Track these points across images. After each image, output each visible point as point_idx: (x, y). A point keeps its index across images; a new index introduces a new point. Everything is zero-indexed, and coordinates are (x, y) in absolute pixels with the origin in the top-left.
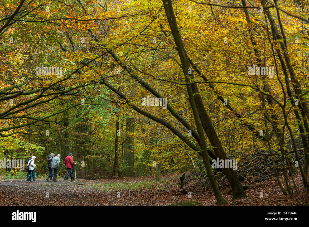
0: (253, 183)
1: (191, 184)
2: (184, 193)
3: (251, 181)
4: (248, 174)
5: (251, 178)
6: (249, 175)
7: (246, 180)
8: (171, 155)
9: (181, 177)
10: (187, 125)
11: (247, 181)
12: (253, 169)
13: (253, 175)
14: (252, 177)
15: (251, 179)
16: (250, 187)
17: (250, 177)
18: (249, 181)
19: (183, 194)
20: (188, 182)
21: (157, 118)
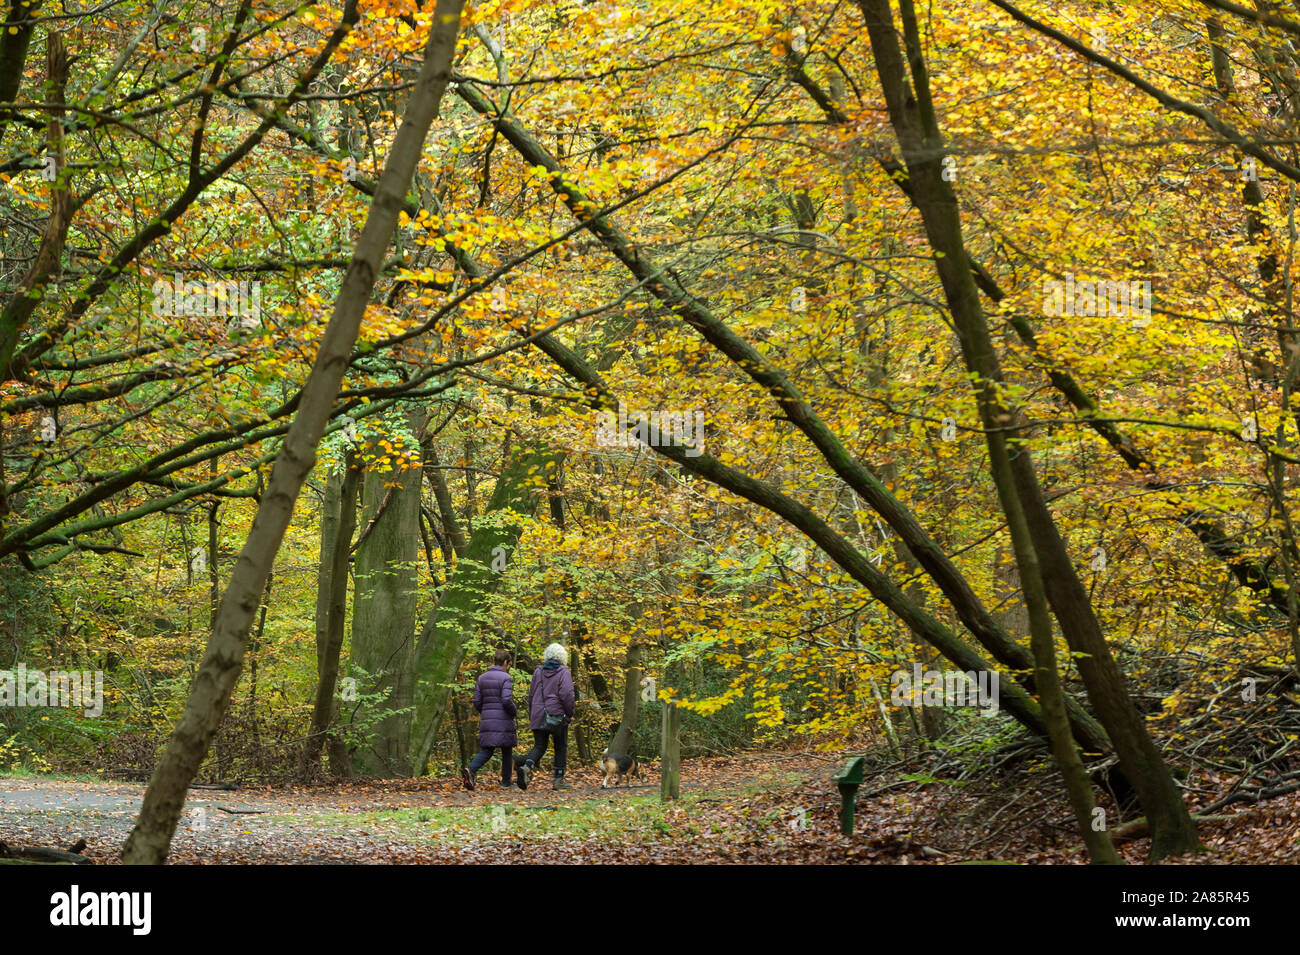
0: (1218, 809)
1: (888, 815)
2: (890, 849)
3: (1208, 800)
4: (1193, 768)
5: (1210, 786)
6: (1200, 771)
7: (1186, 795)
8: (805, 660)
9: (845, 774)
10: (907, 522)
11: (1191, 798)
12: (1218, 744)
13: (1218, 769)
14: (1216, 780)
15: (1209, 788)
16: (1205, 824)
17: (1202, 782)
18: (1202, 798)
19: (885, 853)
20: (870, 805)
21: (749, 480)
